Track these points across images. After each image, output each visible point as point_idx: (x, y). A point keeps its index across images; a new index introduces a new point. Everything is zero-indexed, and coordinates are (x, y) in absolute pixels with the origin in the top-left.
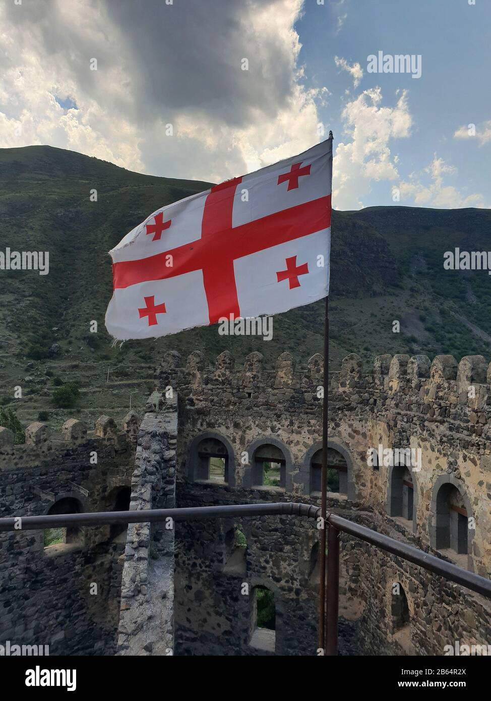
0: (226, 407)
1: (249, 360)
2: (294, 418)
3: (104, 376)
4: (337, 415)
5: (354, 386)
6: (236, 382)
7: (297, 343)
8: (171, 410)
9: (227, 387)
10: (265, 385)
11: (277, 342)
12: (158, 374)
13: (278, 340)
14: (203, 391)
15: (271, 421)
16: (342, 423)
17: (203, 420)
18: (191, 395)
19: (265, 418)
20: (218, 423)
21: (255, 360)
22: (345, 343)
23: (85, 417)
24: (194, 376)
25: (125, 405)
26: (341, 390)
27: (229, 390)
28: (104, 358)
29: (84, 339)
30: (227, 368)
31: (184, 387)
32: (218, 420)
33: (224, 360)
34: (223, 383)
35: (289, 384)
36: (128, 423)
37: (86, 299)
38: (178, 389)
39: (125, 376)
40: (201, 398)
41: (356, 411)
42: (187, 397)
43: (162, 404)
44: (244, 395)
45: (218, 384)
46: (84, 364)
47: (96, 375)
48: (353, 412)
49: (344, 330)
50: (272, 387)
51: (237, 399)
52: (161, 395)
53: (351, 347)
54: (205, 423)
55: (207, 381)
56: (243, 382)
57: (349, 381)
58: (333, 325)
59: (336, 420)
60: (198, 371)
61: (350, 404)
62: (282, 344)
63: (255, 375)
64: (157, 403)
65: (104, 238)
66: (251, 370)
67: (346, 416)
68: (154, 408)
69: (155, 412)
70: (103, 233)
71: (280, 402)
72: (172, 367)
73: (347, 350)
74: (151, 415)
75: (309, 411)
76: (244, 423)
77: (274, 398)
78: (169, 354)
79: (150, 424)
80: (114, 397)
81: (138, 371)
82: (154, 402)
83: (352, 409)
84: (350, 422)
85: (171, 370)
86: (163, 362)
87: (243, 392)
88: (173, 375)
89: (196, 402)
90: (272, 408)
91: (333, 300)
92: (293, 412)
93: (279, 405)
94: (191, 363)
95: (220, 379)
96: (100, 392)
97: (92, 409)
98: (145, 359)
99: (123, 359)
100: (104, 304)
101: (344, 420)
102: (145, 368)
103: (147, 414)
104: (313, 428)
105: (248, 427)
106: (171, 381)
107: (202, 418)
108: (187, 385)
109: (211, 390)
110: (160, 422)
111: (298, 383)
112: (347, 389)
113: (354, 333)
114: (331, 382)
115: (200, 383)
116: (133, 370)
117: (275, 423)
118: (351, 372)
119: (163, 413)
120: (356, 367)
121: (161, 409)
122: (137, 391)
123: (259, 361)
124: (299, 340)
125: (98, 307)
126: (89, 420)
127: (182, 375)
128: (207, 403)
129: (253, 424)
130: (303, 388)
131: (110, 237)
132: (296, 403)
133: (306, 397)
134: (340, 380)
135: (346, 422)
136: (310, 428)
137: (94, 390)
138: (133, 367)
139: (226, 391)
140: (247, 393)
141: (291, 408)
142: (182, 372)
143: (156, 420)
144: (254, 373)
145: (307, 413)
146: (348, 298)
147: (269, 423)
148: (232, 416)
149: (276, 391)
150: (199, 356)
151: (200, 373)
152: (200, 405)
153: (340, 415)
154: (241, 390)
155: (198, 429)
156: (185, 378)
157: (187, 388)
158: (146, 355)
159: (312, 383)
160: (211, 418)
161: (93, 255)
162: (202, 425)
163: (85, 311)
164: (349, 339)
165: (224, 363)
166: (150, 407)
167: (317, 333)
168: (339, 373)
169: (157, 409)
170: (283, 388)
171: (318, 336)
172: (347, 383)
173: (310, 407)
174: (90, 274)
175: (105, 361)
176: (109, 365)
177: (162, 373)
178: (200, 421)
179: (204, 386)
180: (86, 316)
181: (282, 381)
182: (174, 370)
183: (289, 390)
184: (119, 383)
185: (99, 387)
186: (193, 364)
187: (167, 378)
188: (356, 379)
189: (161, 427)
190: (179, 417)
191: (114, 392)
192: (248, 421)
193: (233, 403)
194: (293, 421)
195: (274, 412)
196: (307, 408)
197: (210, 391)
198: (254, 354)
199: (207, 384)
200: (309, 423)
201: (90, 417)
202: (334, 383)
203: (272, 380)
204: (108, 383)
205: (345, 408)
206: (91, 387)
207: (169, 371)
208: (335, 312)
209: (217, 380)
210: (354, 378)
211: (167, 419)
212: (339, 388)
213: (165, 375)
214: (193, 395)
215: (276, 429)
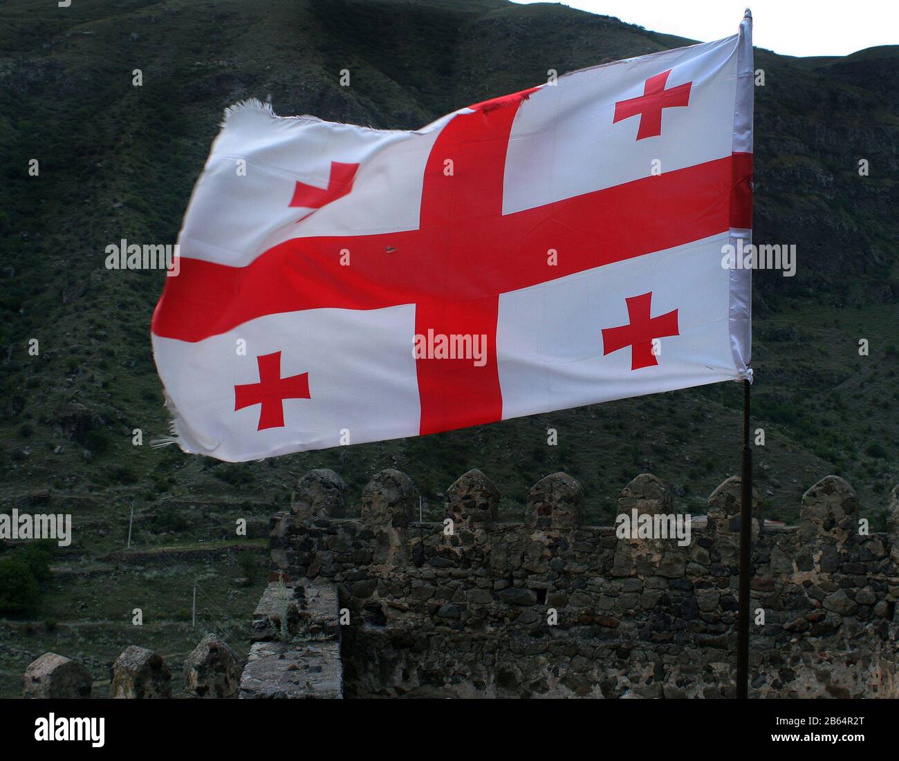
0: (473, 626)
1: (539, 498)
2: (666, 658)
3: (120, 530)
4: (788, 648)
5: (834, 565)
6: (501, 558)
7: (678, 437)
8: (322, 637)
9: (477, 572)
10: (586, 567)
11: (618, 435)
12: (281, 535)
13: (621, 427)
14: (409, 583)
15: (603, 668)
16: (800, 668)
17: (410, 665)
18: (376, 593)
19: (585, 659)
20: (452, 672)
21: (558, 496)
22: (814, 434)
23: (70, 645)
24: (383, 540)
25: (178, 612)
26: (798, 577)
27: (482, 582)
28: (118, 479)
29: (64, 423)
30: (476, 519)
31: (355, 571)
32: (450, 665)
33: (468, 497)
34: (465, 561)
35: (653, 564)
36: (200, 669)
37: (70, 308)
38: (338, 577)
39: (176, 531)
40: (403, 602)
41: (838, 637)
42: (364, 601)
43: (295, 618)
44: (528, 595)
45: (452, 566)
46: (64, 495)
47: (94, 526)
48: (830, 639)
49: (810, 397)
50: (604, 573)
51: (504, 607)
52: (291, 592)
53: (830, 445)
54: (415, 672)
55: (420, 556)
56: (522, 558)
57: (821, 553)
58: (780, 384)
59: (783, 662)
60: (395, 525)
61: (822, 617)
62: (632, 438)
63: (556, 540)
64: (282, 614)
65: (123, 136)
66: (545, 525)
67: (811, 649)
68: (274, 631)
69: (277, 640)
70: (118, 123)
71: (627, 616)
72: (322, 514)
73: (821, 456)
74: (267, 648)
75: (707, 637)
76: (526, 672)
77: (612, 602)
78: (311, 479)
79: (266, 674)
80: (147, 590)
81: (213, 515)
82: (272, 614)
83: (828, 631)
84: (820, 668)
85: (317, 523)
86: (297, 500)
87: (524, 586)
88: (325, 538)
89: (390, 613)
90: (607, 630)
91: (781, 311)
92: (664, 641)
93: (625, 624)
94: (376, 505)
95: (457, 550)
96: (107, 573)
97: (87, 622)
98: (232, 482)
99: (172, 482)
100: (119, 322)
101: (807, 661)
102: (234, 507)
103: (256, 646)
104: (720, 685)
105: (537, 684)
106: (319, 553)
107: (407, 659)
108: (363, 567)
109: (433, 581)
110: (294, 668)
111: (678, 560)
112: (813, 576)
113: (839, 407)
114: (773, 558)
115: (400, 561)
116: (199, 513)
117: (613, 673)
118: (827, 529)
119: (301, 644)
120: (839, 512)
121: (293, 632)
122: (211, 573)
123: (568, 499)
124: (681, 426)
125: (102, 333)
126: (81, 653)
127: (348, 537)
128: (420, 616)
129: (550, 676)
130: (691, 574)
131: (138, 133)
132: (673, 618)
133: (700, 600)
134: (794, 550)
135: (810, 667)
136: (712, 685)
137: (91, 568)
138: (198, 505)
139: (474, 584)
140: (534, 589)
141: (659, 630)
142: (351, 530)
143: (282, 662)
144: (555, 534)
145: (703, 644)
146: (821, 303)
147: (595, 673)
148: (493, 652)
149: (617, 584)
150: (398, 485)
151: (400, 534)
152: (403, 621)
153: (794, 648)
154: (516, 582)
155: (396, 688)
156: (358, 546)
157: (363, 576)
158: (235, 471)
159: (719, 561)
160: (432, 660)
161: (90, 184)
162: (406, 677)
163: (66, 344)
164: (825, 423)
165: (467, 505)
166: (263, 627)
167: (734, 407)
168: (794, 531)
169: (283, 632)
170: (635, 576)
171: (737, 415)
172: (816, 558)
173: (712, 627)
174: (81, 240)
175: (121, 488)
176: (131, 499)
177: (292, 530)
178: (401, 665)
179: (411, 570)
180: (70, 357)
181: (633, 556)
182: (327, 525)
183: (653, 580)
184: (160, 549)
185: (107, 560)
186: (379, 507)
187: (307, 545)
188: (839, 546)
189: (297, 683)
190: (344, 654)
191: (148, 576)
192: (538, 667)
193: (495, 616)
194: (665, 667)
195: (610, 643)
196: (705, 631)
197: (428, 585)
198: (554, 480)
199: (419, 565)
200: (709, 670)
201: (81, 643)
202: (780, 560)
203: (605, 555)
204: (130, 548)
205: (807, 629)
206: (83, 559)
207: (313, 527)
208: (785, 344)
209: (447, 552)
210: (833, 543)
211: (313, 662)
212: (792, 572)
213: (300, 538)
214: (381, 595)
215: (618, 688)
